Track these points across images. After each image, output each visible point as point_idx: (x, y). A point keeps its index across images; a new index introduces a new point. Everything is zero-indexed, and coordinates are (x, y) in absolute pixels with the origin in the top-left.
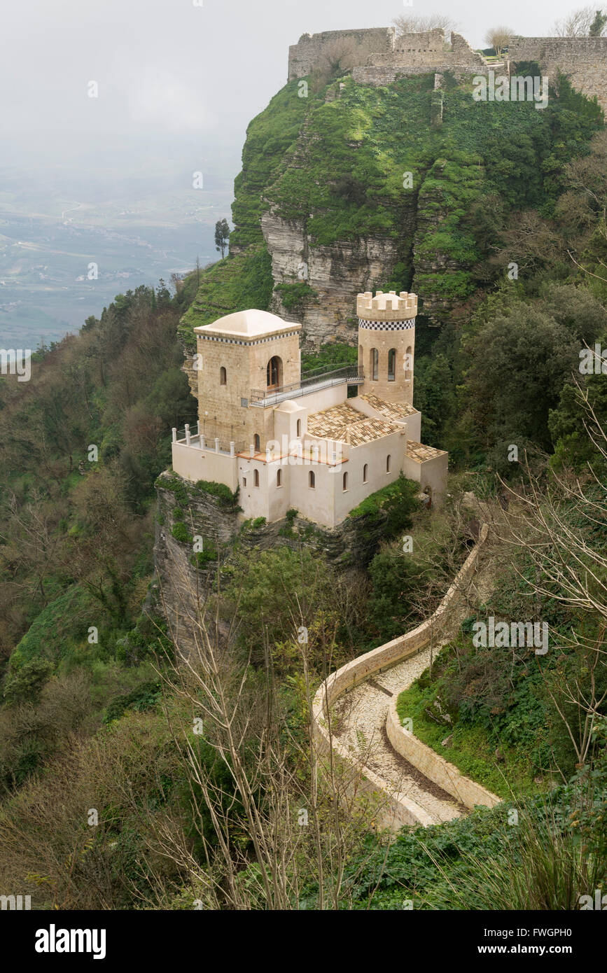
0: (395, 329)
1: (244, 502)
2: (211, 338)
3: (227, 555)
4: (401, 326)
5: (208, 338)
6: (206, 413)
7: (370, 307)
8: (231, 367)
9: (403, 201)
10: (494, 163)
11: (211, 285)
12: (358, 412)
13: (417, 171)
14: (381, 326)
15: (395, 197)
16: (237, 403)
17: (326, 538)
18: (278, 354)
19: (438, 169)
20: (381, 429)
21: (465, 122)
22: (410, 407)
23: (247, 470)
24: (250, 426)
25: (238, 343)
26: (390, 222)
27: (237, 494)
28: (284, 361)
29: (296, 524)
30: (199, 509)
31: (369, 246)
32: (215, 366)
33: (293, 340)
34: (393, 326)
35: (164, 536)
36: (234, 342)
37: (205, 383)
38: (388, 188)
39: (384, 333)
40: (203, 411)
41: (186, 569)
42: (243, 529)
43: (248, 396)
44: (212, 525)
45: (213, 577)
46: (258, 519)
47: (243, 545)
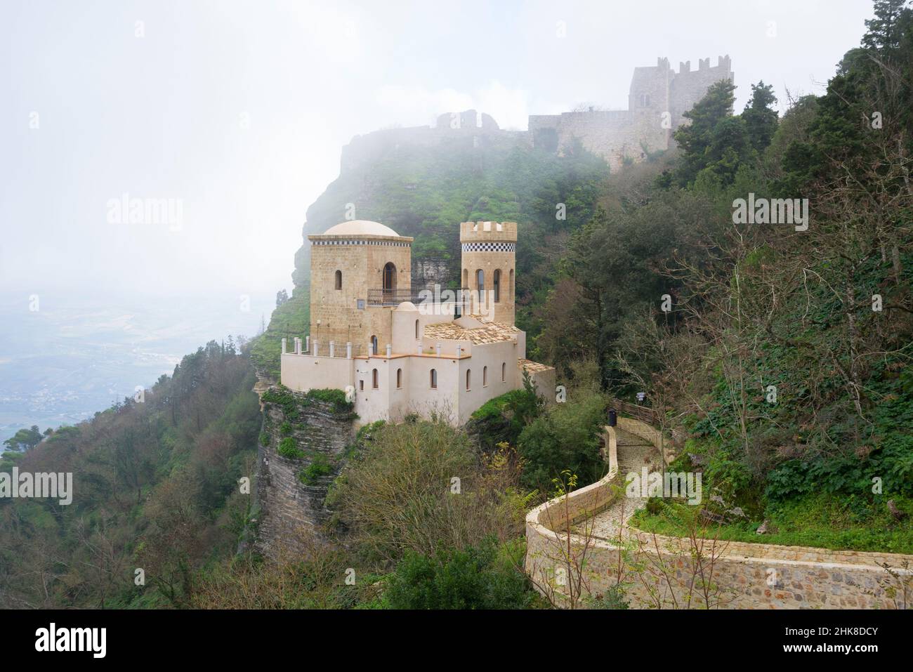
0: (500, 250)
1: (359, 410)
2: (326, 243)
3: (339, 468)
5: (323, 243)
6: (319, 321)
8: (348, 269)
9: (452, 230)
10: (527, 201)
11: (283, 315)
13: (464, 207)
14: (486, 247)
15: (447, 226)
16: (353, 306)
18: (393, 261)
19: (483, 204)
20: (495, 337)
22: (514, 328)
23: (365, 369)
24: (367, 327)
25: (356, 243)
26: (443, 247)
27: (353, 401)
28: (398, 271)
30: (310, 421)
31: (425, 267)
32: (330, 270)
33: (406, 251)
34: (497, 247)
35: (267, 460)
36: (351, 243)
37: (318, 290)
38: (441, 219)
39: (489, 254)
40: (316, 320)
41: (292, 491)
42: (359, 435)
43: (365, 297)
44: (324, 437)
45: (324, 494)
46: (377, 423)
47: (360, 451)
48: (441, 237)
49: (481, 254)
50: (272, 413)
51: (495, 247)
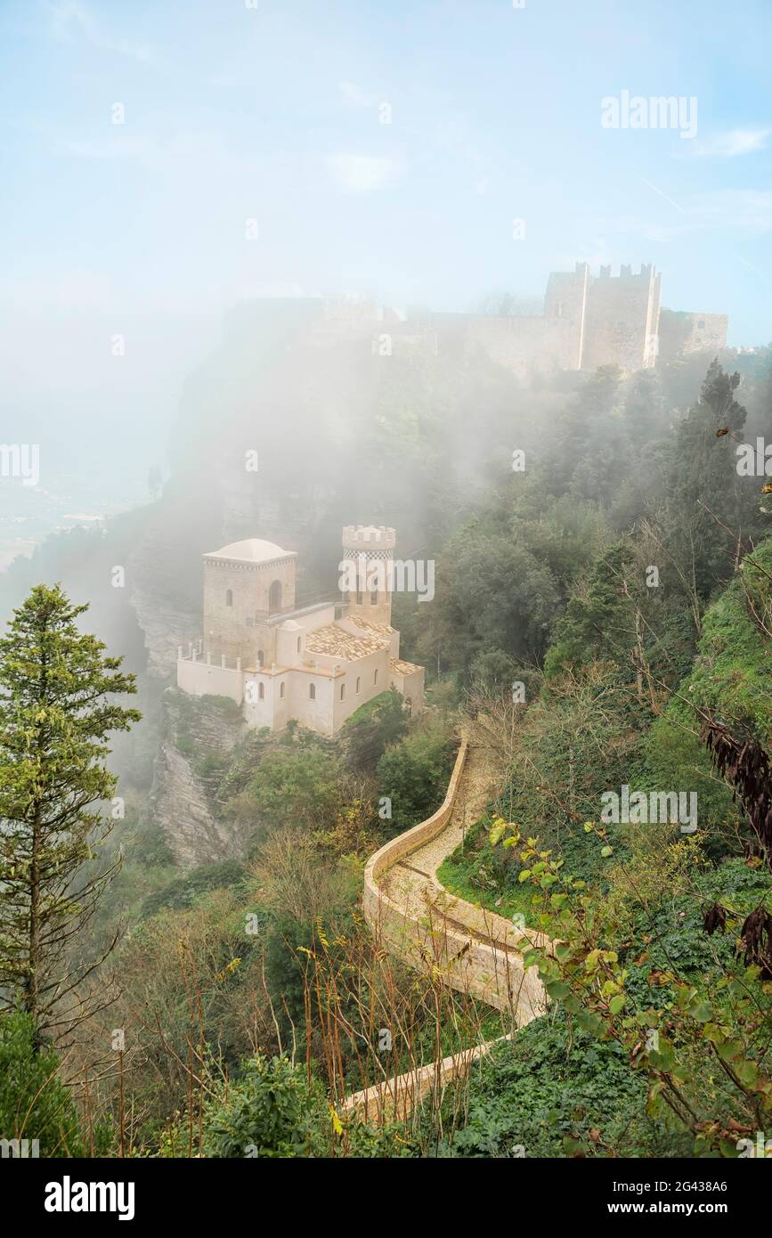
1: (248, 714)
2: (218, 564)
3: (230, 764)
4: (382, 556)
5: (216, 564)
6: (211, 632)
7: (356, 539)
8: (238, 590)
12: (345, 632)
16: (243, 623)
17: (325, 745)
18: (279, 579)
20: (369, 646)
22: (389, 628)
23: (253, 682)
24: (255, 643)
25: (245, 567)
27: (242, 706)
28: (283, 586)
29: (296, 733)
30: (203, 721)
32: (222, 589)
33: (290, 567)
34: (376, 556)
35: (165, 749)
36: (241, 567)
37: (211, 605)
40: (209, 631)
41: (188, 779)
42: (247, 738)
43: (254, 616)
44: (217, 736)
45: (217, 785)
46: (263, 728)
47: (248, 753)
50: (170, 710)
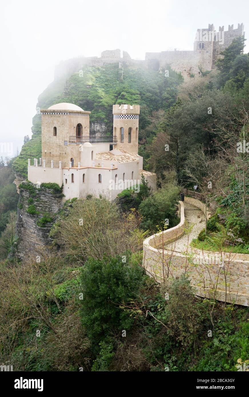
0: (131, 118)
1: (65, 192)
2: (49, 114)
3: (56, 220)
4: (134, 117)
6: (46, 151)
8: (60, 126)
9: (109, 108)
10: (144, 94)
11: (27, 147)
12: (115, 155)
13: (114, 97)
14: (125, 117)
15: (106, 106)
16: (62, 144)
18: (81, 123)
19: (123, 96)
20: (129, 159)
21: (132, 79)
22: (138, 155)
23: (68, 174)
24: (69, 154)
25: (63, 114)
26: (104, 116)
27: (62, 188)
28: (83, 127)
30: (42, 198)
31: (95, 126)
32: (51, 127)
33: (87, 118)
34: (130, 117)
35: (22, 215)
36: (61, 114)
37: (45, 136)
38: (103, 103)
39: (127, 120)
40: (44, 150)
41: (33, 230)
42: (65, 204)
43: (68, 140)
44: (49, 205)
45: (49, 231)
46: (73, 199)
47: (66, 212)
48: (103, 111)
49: (123, 120)
50: (24, 194)
51: (129, 117)
